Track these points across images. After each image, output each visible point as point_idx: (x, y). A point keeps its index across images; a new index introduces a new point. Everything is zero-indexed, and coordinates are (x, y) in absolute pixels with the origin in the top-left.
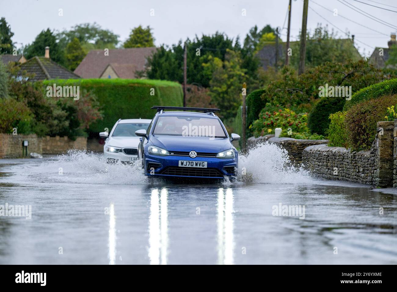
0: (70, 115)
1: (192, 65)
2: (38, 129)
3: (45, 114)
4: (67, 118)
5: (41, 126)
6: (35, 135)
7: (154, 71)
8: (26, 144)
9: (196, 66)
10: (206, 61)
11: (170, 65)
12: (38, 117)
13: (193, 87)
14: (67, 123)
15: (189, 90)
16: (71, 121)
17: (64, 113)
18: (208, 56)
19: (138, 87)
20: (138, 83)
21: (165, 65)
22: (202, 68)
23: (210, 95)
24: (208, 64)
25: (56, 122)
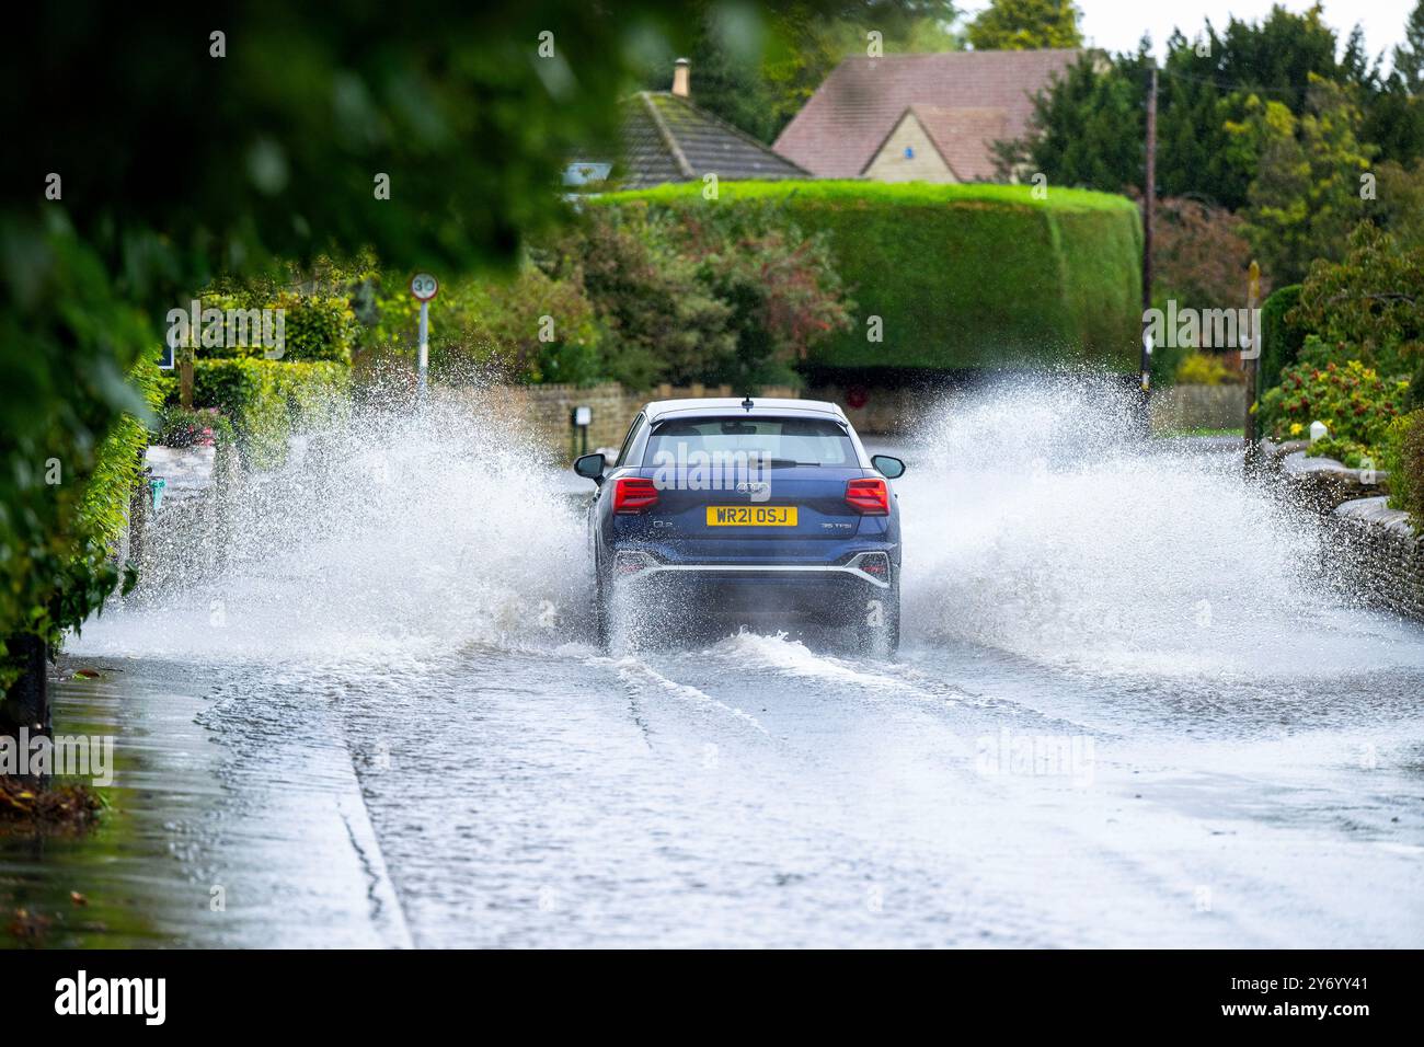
0: (740, 315)
1: (1188, 129)
2: (625, 365)
3: (649, 315)
4: (731, 324)
5: (636, 356)
6: (614, 388)
7: (1057, 143)
8: (583, 417)
9: (1202, 132)
10: (1238, 114)
11: (1113, 123)
12: (627, 324)
13: (1188, 209)
14: (730, 342)
15: (1173, 217)
16: (745, 335)
17: (719, 307)
18: (1245, 97)
19: (986, 213)
20: (984, 200)
21: (1095, 125)
22: (1225, 139)
23: (1248, 236)
24: (1245, 126)
25: (692, 338)
